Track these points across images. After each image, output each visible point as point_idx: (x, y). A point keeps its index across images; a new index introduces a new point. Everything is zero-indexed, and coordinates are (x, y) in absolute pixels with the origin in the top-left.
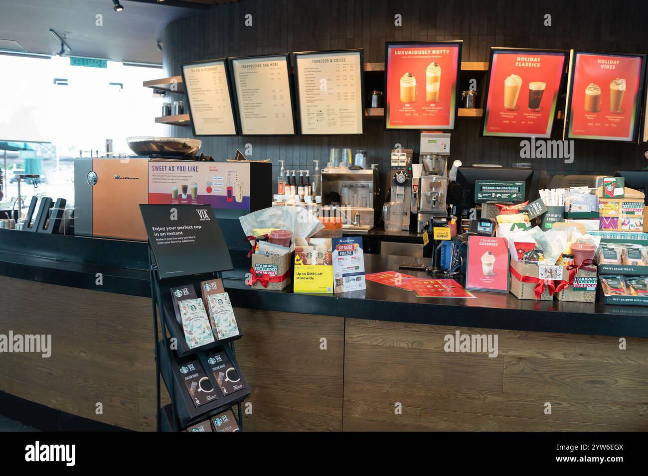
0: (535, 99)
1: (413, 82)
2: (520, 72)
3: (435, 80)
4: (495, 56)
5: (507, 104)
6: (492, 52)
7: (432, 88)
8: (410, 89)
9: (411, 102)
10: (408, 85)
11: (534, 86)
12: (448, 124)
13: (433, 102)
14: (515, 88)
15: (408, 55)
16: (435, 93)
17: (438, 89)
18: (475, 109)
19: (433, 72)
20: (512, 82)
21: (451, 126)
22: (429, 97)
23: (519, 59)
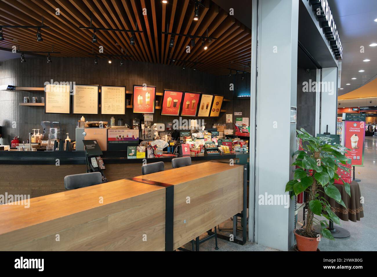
0: (175, 105)
1: (142, 98)
2: (172, 96)
3: (148, 97)
4: (165, 91)
5: (168, 106)
6: (164, 91)
7: (148, 100)
8: (141, 100)
9: (141, 104)
10: (140, 99)
11: (175, 101)
12: (152, 112)
13: (148, 104)
14: (170, 101)
15: (140, 89)
16: (148, 102)
17: (149, 100)
18: (158, 107)
19: (148, 95)
20: (169, 99)
21: (153, 112)
22: (147, 103)
23: (171, 93)
